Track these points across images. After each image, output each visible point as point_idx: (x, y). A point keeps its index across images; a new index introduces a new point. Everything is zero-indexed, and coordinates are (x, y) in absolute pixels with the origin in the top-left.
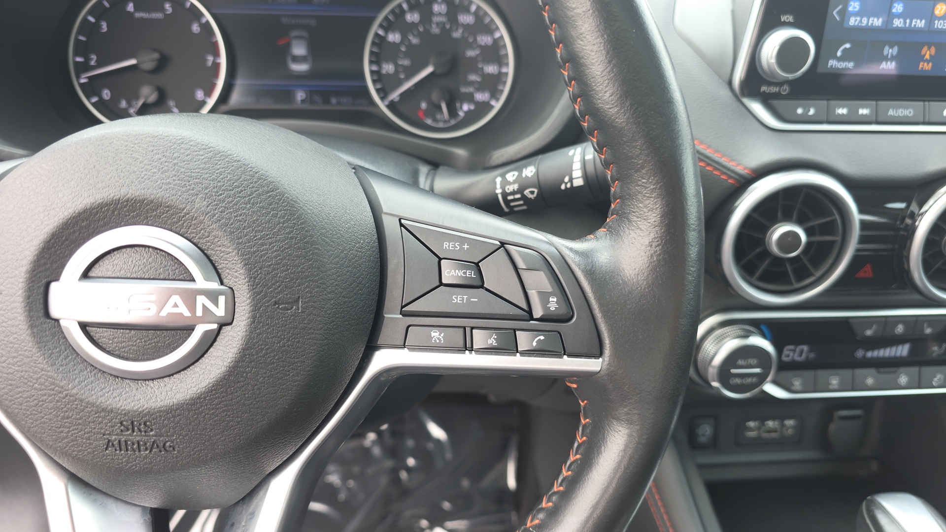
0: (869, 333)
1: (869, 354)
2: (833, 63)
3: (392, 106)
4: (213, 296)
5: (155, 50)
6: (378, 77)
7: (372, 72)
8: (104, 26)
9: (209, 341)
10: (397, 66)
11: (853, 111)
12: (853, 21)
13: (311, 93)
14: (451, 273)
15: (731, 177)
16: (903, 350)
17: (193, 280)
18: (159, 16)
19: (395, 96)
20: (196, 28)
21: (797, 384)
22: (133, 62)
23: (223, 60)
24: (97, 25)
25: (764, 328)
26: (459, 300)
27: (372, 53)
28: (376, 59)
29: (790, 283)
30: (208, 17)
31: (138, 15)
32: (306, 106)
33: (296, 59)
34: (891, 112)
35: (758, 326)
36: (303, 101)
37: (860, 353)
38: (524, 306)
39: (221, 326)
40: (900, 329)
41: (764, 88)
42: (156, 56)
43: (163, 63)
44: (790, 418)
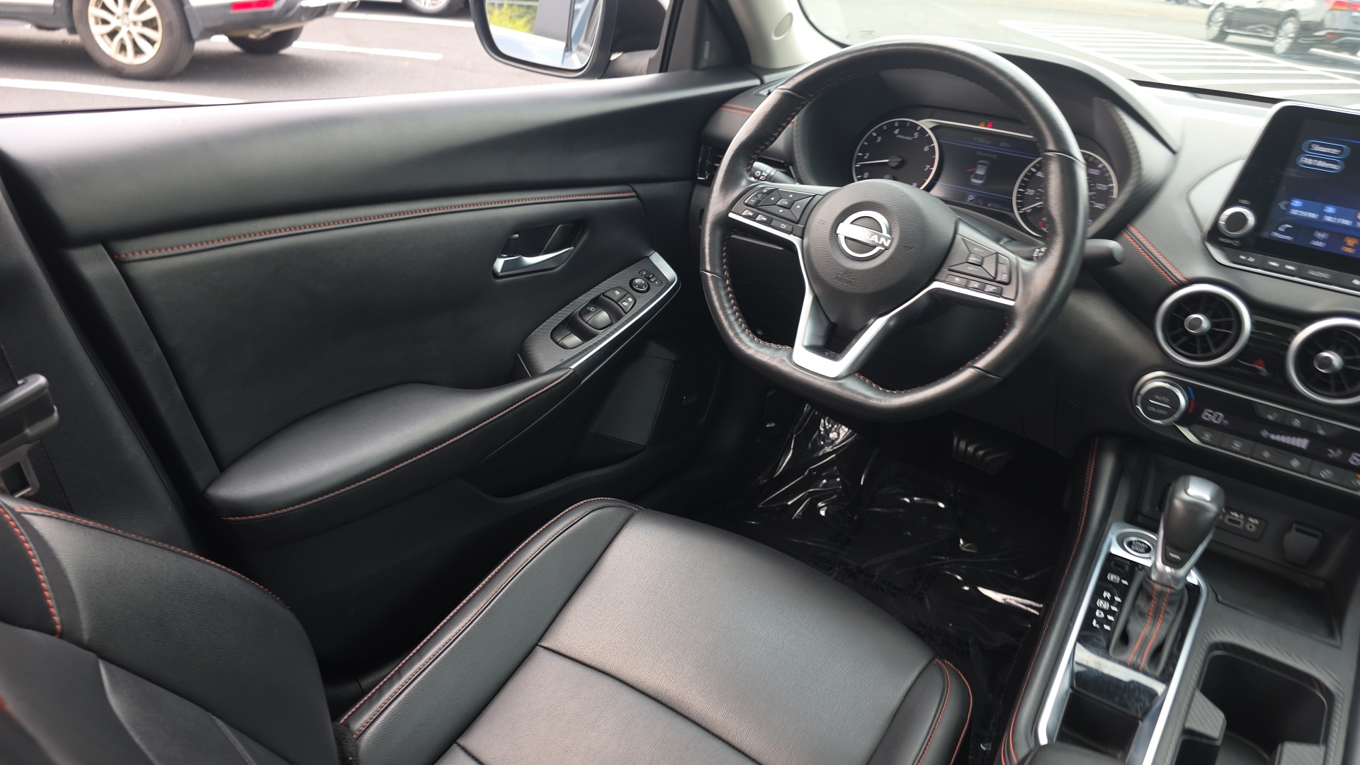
0: (1270, 417)
1: (1273, 437)
2: (1276, 234)
3: (1023, 216)
4: (887, 239)
5: (900, 157)
6: (1021, 196)
7: (1019, 192)
8: (879, 139)
9: (880, 253)
10: (1037, 191)
11: (1282, 265)
12: (1294, 212)
13: (978, 198)
14: (972, 259)
15: (1175, 282)
16: (1302, 443)
17: (882, 232)
18: (910, 138)
19: (1028, 209)
20: (926, 149)
21: (1207, 437)
22: (887, 161)
23: (934, 169)
24: (876, 138)
25: (1190, 389)
26: (971, 269)
27: (1023, 181)
28: (1024, 185)
29: (1196, 353)
30: (935, 144)
31: (899, 136)
32: (972, 204)
33: (977, 177)
34: (1312, 273)
35: (1185, 387)
36: (971, 201)
37: (1265, 433)
38: (993, 275)
39: (886, 249)
40: (1297, 423)
41: (1222, 240)
42: (900, 160)
43: (902, 164)
44: (1254, 517)
